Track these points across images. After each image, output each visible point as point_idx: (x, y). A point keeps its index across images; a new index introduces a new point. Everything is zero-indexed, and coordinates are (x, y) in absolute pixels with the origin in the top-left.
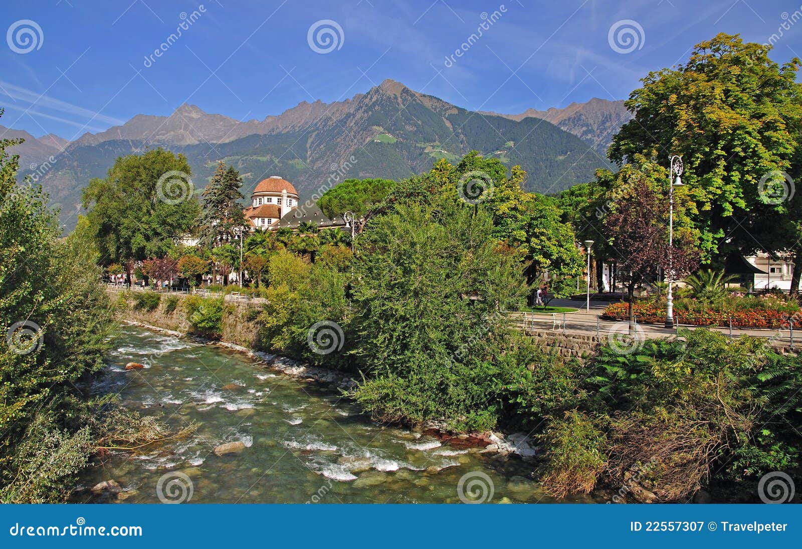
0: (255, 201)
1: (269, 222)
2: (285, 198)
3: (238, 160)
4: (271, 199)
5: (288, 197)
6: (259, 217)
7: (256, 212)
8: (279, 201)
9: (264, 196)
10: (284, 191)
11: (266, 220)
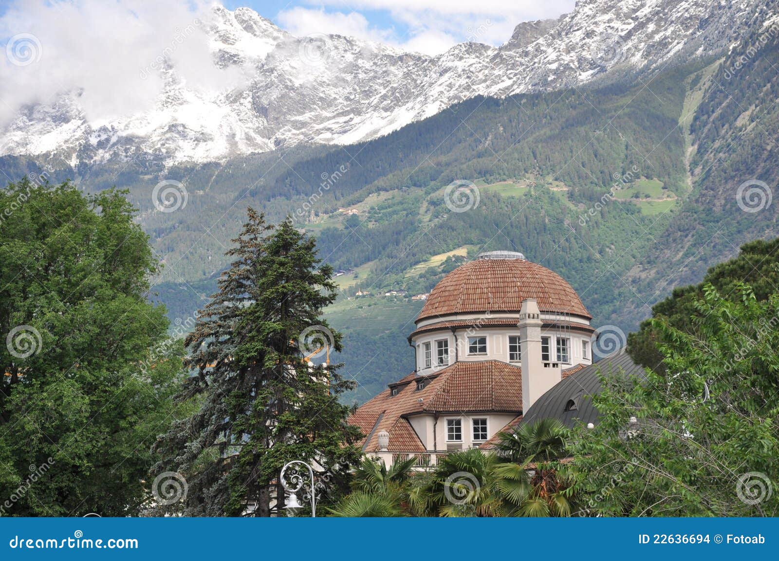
0: (421, 352)
1: (480, 430)
2: (534, 335)
3: (417, 200)
4: (483, 341)
5: (546, 326)
6: (436, 416)
7: (428, 396)
8: (514, 348)
9: (455, 329)
10: (531, 307)
11: (467, 427)
